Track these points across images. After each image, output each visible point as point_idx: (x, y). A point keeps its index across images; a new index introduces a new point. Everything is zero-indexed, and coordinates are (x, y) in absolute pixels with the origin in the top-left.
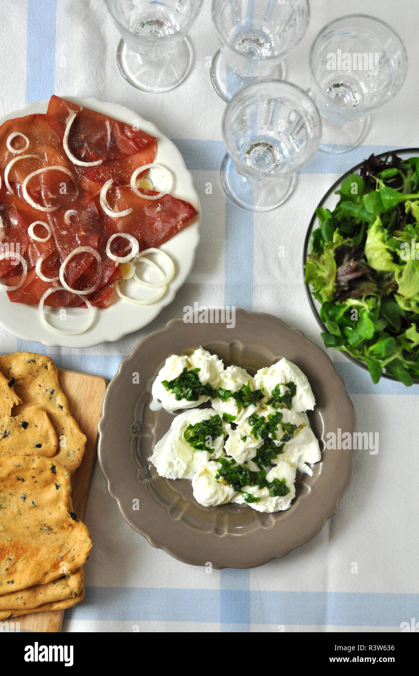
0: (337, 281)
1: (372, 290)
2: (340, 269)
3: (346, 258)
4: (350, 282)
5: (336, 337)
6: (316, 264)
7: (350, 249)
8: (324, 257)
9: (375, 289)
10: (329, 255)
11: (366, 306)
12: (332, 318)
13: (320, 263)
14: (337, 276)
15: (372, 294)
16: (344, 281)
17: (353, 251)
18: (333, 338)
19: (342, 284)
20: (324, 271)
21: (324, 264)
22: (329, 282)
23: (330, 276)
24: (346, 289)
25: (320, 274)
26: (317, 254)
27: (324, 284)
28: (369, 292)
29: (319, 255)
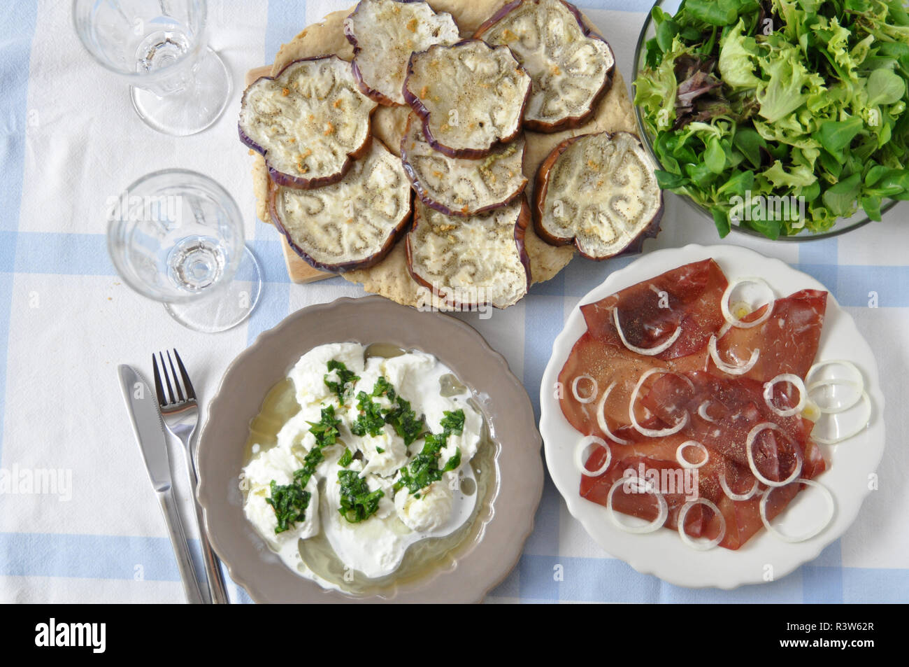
0: (678, 101)
1: (725, 111)
2: (681, 85)
3: (690, 71)
4: (695, 101)
5: (673, 175)
6: (649, 80)
7: (694, 60)
8: (661, 70)
9: (729, 111)
10: (667, 67)
11: (716, 131)
12: (669, 152)
13: (656, 79)
14: (678, 94)
15: (723, 117)
16: (686, 100)
17: (698, 63)
18: (670, 177)
19: (685, 104)
20: (660, 89)
21: (660, 80)
22: (667, 102)
23: (668, 94)
24: (690, 110)
25: (655, 92)
26: (651, 68)
27: (661, 106)
28: (720, 114)
29: (654, 69)
